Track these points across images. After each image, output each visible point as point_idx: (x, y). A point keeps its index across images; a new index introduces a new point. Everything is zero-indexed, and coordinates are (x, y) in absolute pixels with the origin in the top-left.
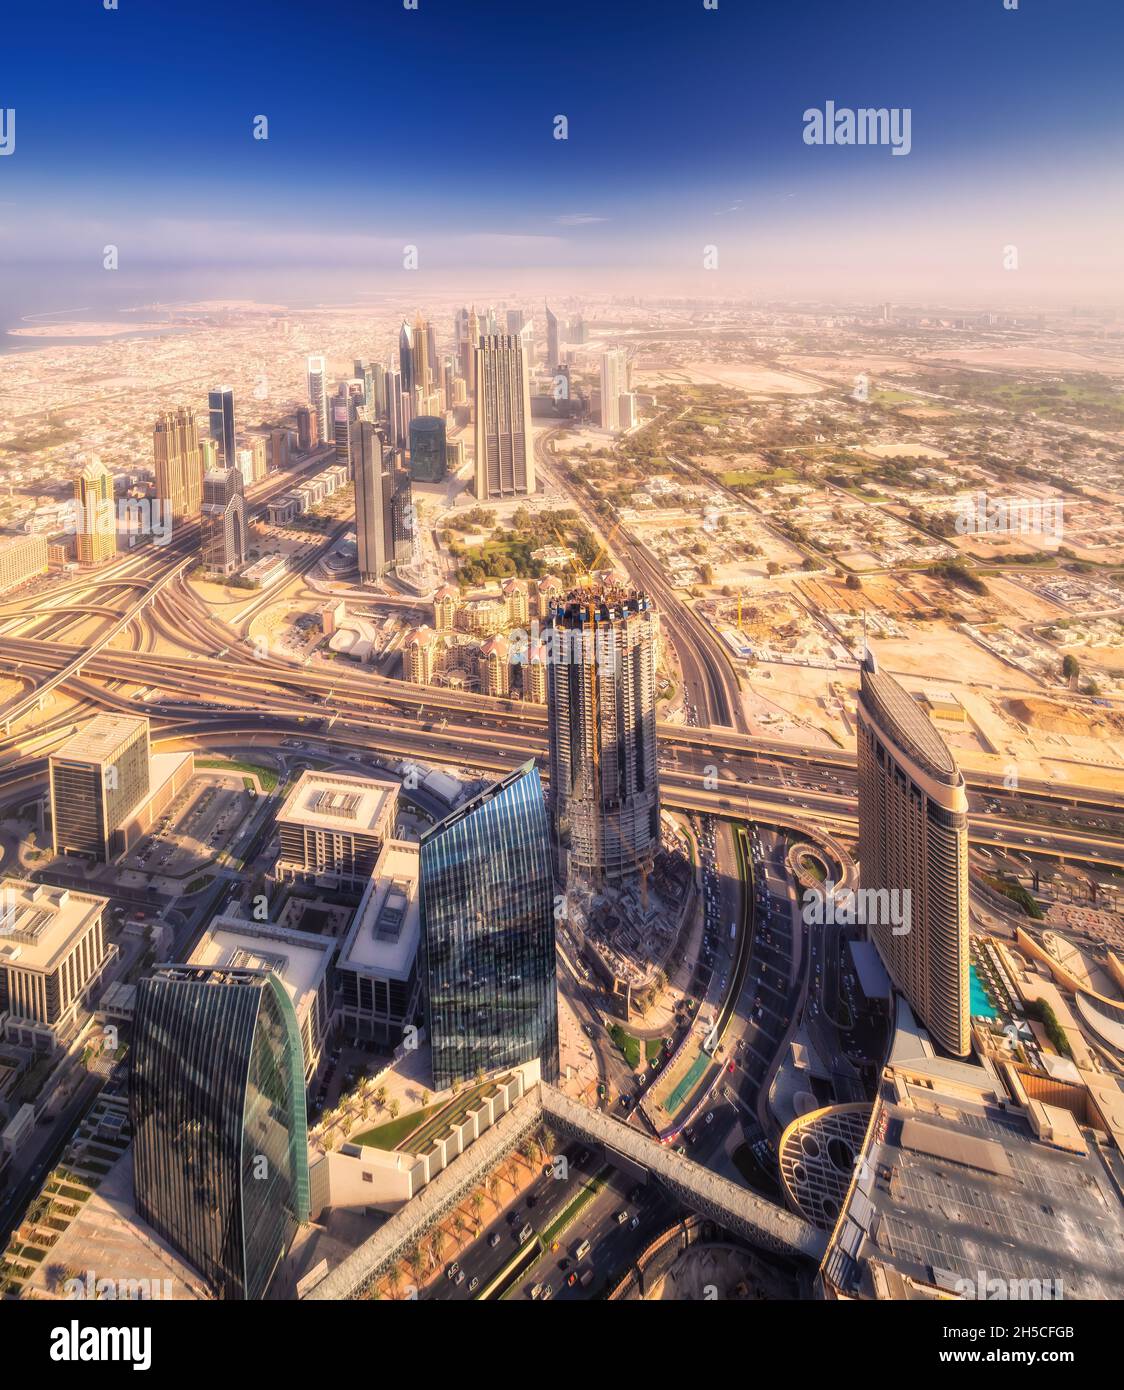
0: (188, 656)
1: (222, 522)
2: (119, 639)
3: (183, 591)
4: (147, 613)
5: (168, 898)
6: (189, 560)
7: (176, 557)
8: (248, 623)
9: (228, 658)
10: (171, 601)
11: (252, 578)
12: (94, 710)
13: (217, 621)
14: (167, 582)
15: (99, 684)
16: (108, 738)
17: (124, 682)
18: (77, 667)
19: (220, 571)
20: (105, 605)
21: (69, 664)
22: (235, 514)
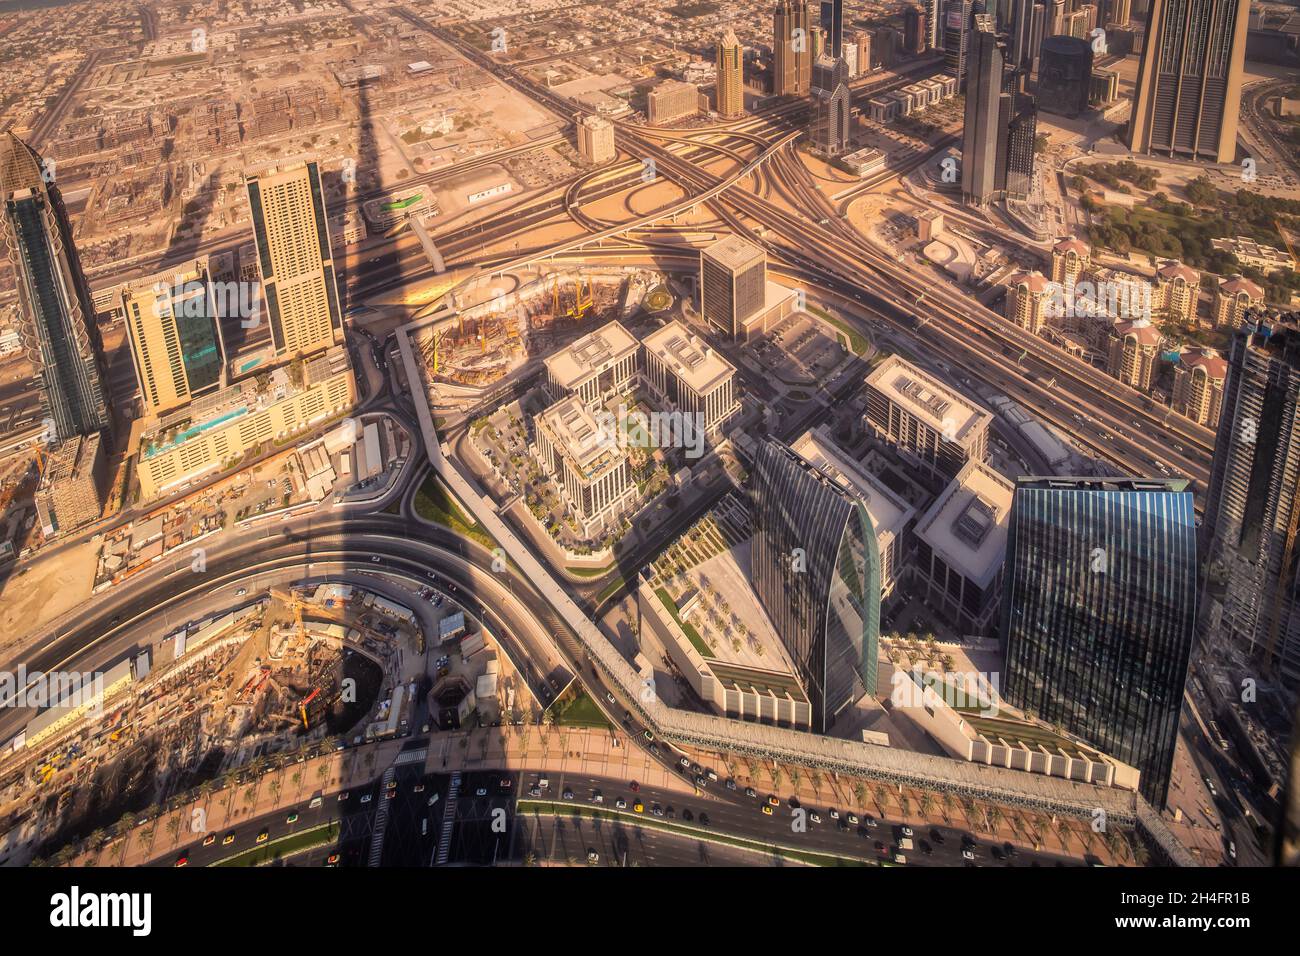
0: (796, 214)
1: (827, 106)
2: (744, 182)
3: (793, 158)
4: (763, 166)
5: (776, 393)
6: (798, 133)
7: (788, 127)
8: (846, 203)
9: (824, 226)
10: (783, 163)
11: (852, 164)
12: (727, 229)
13: (819, 192)
14: (780, 147)
15: (731, 211)
16: (738, 254)
17: (747, 216)
18: (717, 192)
19: (824, 150)
20: (735, 151)
21: (711, 188)
22: (840, 102)
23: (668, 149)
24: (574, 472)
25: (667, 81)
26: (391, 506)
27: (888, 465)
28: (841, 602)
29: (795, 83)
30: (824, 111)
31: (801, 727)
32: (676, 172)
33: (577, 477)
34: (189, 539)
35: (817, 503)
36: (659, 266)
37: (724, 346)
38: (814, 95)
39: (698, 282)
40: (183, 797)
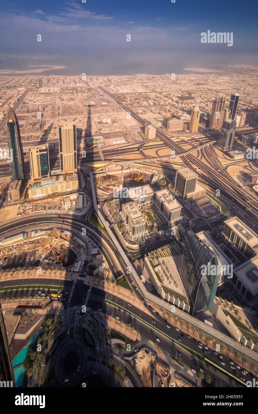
0: (210, 166)
1: (226, 135)
2: (194, 153)
3: (212, 149)
4: (201, 150)
5: (194, 218)
6: (215, 142)
7: (212, 139)
8: (228, 166)
9: (219, 172)
10: (208, 150)
11: (232, 155)
12: (186, 166)
13: (219, 161)
14: (208, 145)
15: (188, 161)
16: (189, 174)
17: (193, 163)
18: (185, 155)
19: (223, 148)
20: (193, 143)
21: (183, 153)
22: (231, 134)
23: (171, 139)
24: (131, 222)
25: (174, 118)
26: (84, 216)
27: (227, 249)
28: (204, 282)
29: (216, 126)
30: (225, 136)
31: (185, 311)
32: (173, 146)
33: (132, 223)
34: (38, 210)
35: (202, 252)
36: (164, 172)
37: (180, 200)
38: (222, 130)
39: (175, 180)
40: (31, 268)
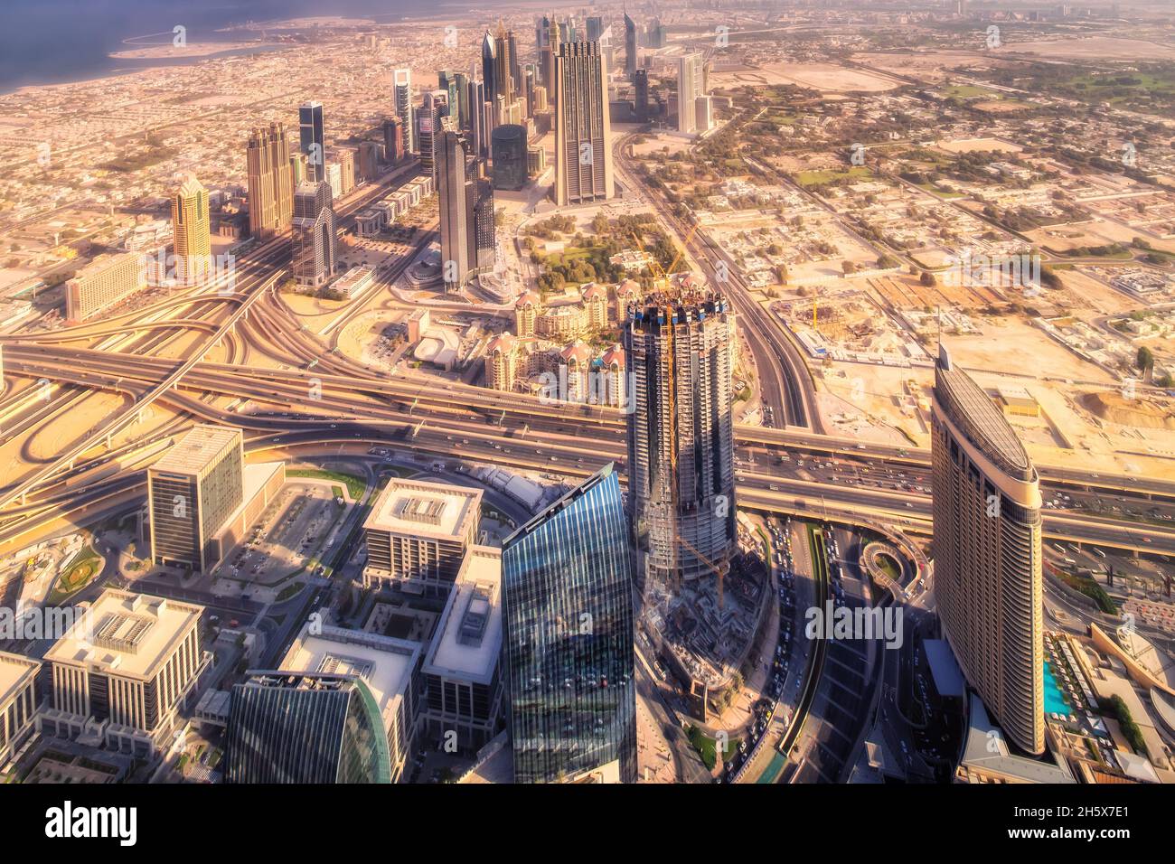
1: (312, 235)
2: (213, 353)
3: (275, 304)
4: (240, 326)
6: (280, 274)
7: (268, 271)
8: (337, 333)
9: (314, 369)
10: (263, 314)
11: (340, 289)
13: (307, 333)
14: (260, 296)
16: (203, 450)
17: (218, 394)
18: (174, 381)
19: (310, 283)
20: (201, 320)
21: (167, 378)
22: (325, 227)
23: (99, 348)
27: (393, 611)
29: (276, 218)
30: (309, 241)
38: (296, 227)
